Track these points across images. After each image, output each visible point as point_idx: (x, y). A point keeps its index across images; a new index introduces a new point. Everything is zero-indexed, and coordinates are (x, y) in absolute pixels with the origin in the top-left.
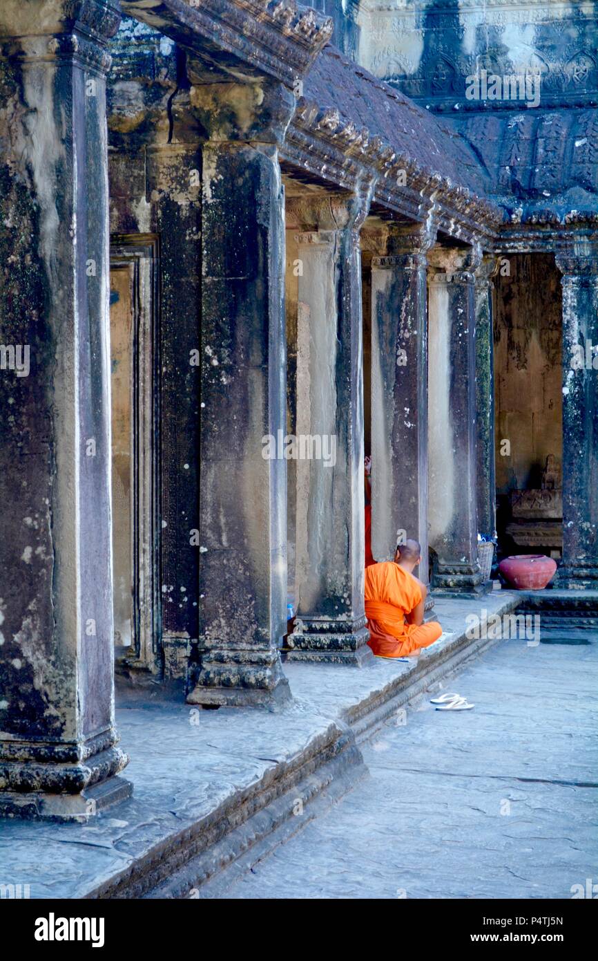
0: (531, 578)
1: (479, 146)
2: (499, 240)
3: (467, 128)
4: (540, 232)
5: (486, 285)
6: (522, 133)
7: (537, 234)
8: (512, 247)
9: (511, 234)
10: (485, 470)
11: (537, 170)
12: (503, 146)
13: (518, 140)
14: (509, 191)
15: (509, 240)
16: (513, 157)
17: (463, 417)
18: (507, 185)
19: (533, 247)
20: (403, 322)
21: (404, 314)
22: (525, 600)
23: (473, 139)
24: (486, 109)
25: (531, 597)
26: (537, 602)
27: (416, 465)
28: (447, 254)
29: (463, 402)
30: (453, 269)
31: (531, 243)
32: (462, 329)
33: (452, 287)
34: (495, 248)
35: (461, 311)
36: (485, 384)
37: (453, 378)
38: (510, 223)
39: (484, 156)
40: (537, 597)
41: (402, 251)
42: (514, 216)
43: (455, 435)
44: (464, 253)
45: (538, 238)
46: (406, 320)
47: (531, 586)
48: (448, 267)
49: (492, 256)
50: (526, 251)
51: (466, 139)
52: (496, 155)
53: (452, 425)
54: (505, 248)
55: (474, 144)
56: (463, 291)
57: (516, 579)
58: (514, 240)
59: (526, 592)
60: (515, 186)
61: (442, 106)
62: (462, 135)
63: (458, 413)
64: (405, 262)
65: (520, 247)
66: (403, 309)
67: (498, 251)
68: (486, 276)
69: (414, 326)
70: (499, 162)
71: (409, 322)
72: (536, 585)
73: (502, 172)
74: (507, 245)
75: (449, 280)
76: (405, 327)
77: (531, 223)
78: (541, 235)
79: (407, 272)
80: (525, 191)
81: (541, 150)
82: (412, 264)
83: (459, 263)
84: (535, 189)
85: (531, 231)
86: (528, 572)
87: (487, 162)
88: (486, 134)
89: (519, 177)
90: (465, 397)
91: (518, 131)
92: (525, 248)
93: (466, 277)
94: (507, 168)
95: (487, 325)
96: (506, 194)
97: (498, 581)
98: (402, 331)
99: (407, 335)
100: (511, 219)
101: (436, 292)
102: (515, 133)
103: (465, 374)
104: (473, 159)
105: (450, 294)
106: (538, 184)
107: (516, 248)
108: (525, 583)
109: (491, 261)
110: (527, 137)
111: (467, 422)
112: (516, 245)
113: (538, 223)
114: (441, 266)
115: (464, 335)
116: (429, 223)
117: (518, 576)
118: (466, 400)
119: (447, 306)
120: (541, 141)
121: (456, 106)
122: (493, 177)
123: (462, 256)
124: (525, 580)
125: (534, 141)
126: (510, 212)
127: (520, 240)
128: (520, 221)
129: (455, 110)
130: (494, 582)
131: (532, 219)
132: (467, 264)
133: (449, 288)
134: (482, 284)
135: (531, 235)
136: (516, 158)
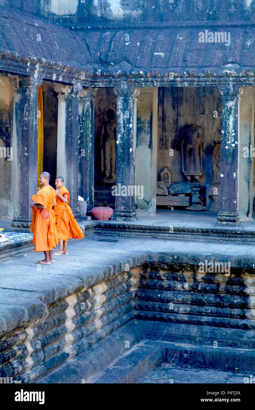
0: (101, 216)
1: (89, 44)
2: (93, 82)
3: (87, 37)
4: (108, 78)
5: (89, 99)
6: (107, 39)
7: (107, 80)
8: (98, 85)
9: (97, 80)
10: (87, 173)
11: (110, 54)
12: (99, 44)
13: (105, 42)
14: (99, 62)
15: (97, 82)
16: (101, 49)
17: (70, 151)
18: (98, 60)
19: (105, 85)
20: (25, 114)
21: (25, 111)
22: (98, 224)
23: (87, 41)
24: (100, 28)
25: (100, 223)
26: (102, 225)
27: (29, 170)
28: (65, 87)
29: (70, 145)
30: (68, 93)
31: (105, 83)
32: (70, 117)
33: (67, 100)
34: (91, 85)
35: (70, 110)
36: (88, 139)
37: (67, 136)
38: (96, 75)
39: (90, 48)
40: (102, 223)
41: (25, 86)
42: (97, 72)
43: (67, 159)
44: (71, 87)
45: (107, 81)
46: (26, 113)
47: (102, 219)
48: (65, 92)
49: (91, 88)
50: (103, 86)
51: (85, 41)
52: (95, 48)
53: (66, 155)
54: (95, 85)
55: (88, 43)
56: (71, 102)
57: (96, 216)
58: (98, 82)
59: (99, 221)
60: (101, 60)
61: (84, 27)
62: (84, 39)
63: (69, 150)
64: (26, 91)
65: (101, 85)
66: (25, 109)
67: (93, 86)
68: (89, 96)
69: (29, 116)
70: (96, 51)
71: (27, 114)
72: (104, 218)
73: (96, 55)
74: (96, 84)
75: (66, 97)
76: (26, 116)
77: (104, 76)
78: (108, 80)
79: (27, 95)
80: (104, 63)
81: (112, 46)
82: (28, 92)
83: (69, 91)
84: (108, 62)
85: (105, 78)
86: (100, 213)
87: (91, 51)
88: (93, 39)
89: (102, 57)
90: (71, 144)
91: (105, 39)
92: (103, 85)
93: (72, 97)
94: (99, 53)
95: (89, 115)
96: (98, 63)
97: (90, 216)
98: (24, 118)
99: (26, 119)
100: (96, 74)
101: (61, 102)
102: (104, 39)
103: (71, 135)
104: (86, 49)
105: (66, 103)
106: (109, 60)
107: (99, 85)
108: (99, 218)
109: (91, 90)
110: (108, 40)
111: (72, 154)
112: (99, 84)
113: (107, 75)
114: (63, 91)
115: (71, 119)
116: (36, 75)
117: (96, 215)
118: (72, 145)
119: (65, 108)
120: (113, 42)
121: (89, 27)
122: (92, 56)
123: (70, 88)
124: (99, 216)
125: (111, 42)
126: (96, 71)
127: (101, 82)
128: (100, 74)
129: (89, 29)
130: (88, 217)
131: (104, 73)
132: (72, 91)
133: (66, 101)
134: (87, 99)
135: (104, 80)
136: (102, 49)
